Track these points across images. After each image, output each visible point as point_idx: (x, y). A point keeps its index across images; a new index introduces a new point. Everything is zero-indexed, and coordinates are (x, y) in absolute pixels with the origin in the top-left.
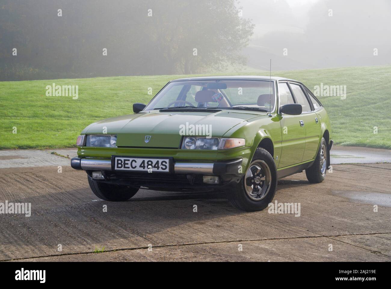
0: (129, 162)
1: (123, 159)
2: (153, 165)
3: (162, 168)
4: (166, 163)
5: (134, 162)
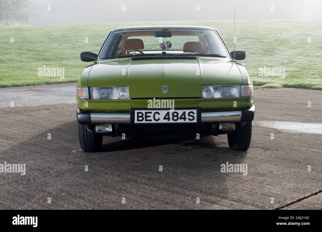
0: (152, 115)
1: (144, 112)
2: (179, 116)
3: (189, 119)
4: (194, 113)
5: (157, 115)
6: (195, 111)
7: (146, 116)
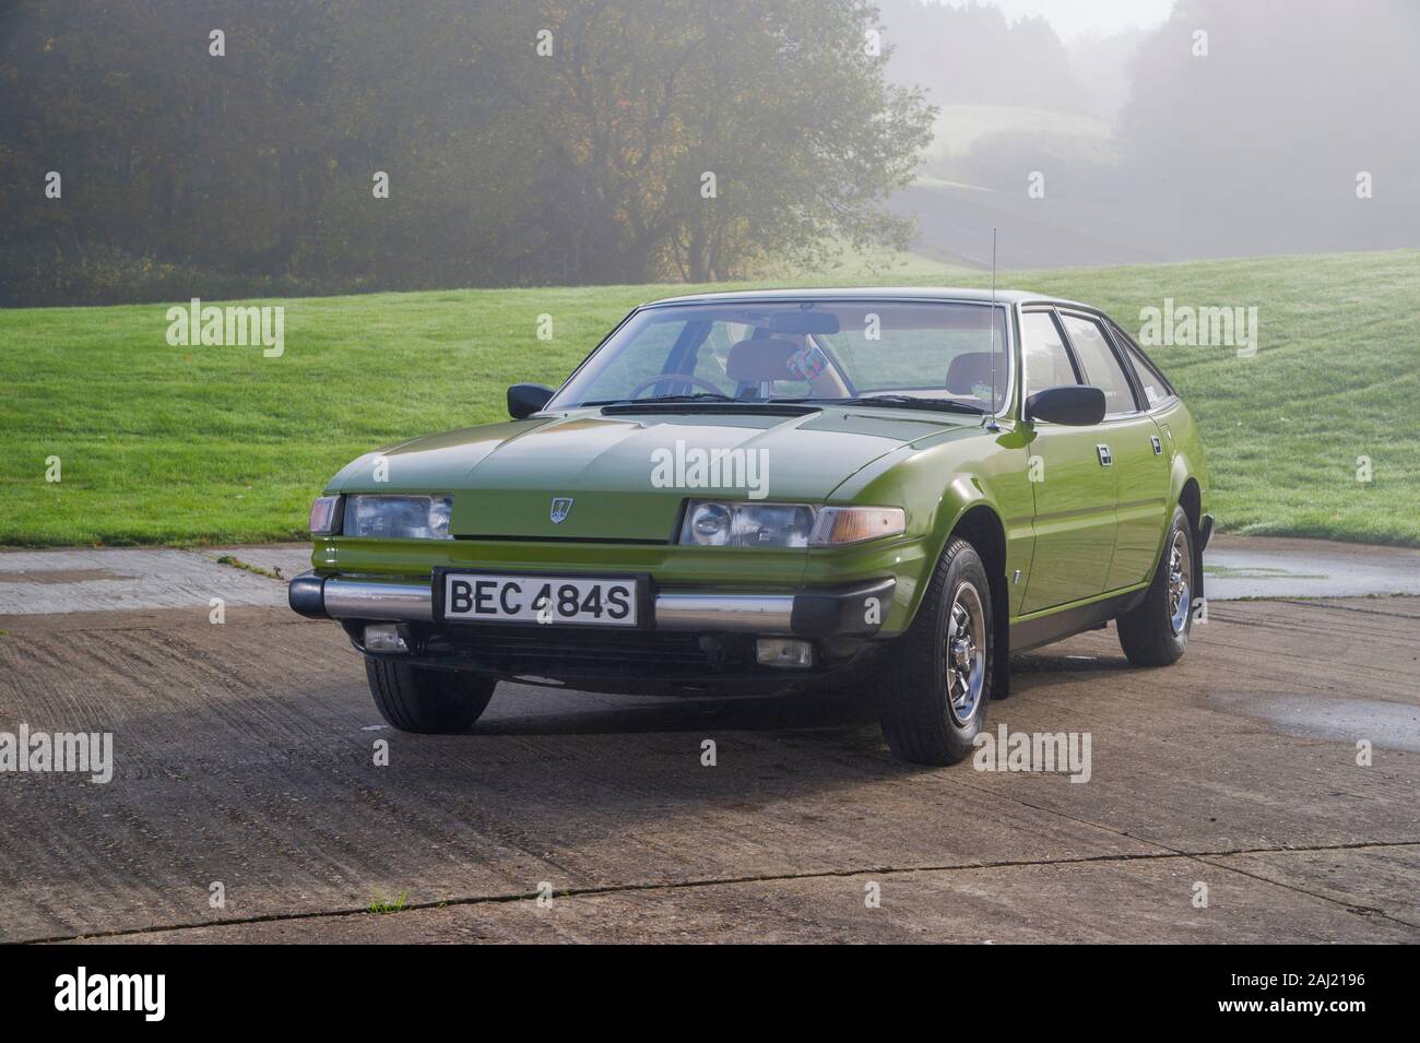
0: (496, 592)
2: (581, 601)
3: (611, 612)
4: (626, 593)
5: (511, 591)
6: (630, 586)
7: (480, 597)
